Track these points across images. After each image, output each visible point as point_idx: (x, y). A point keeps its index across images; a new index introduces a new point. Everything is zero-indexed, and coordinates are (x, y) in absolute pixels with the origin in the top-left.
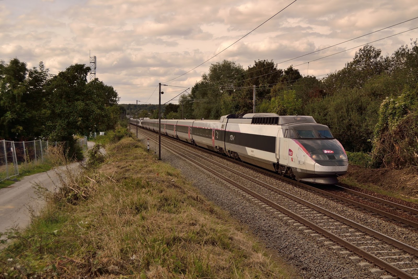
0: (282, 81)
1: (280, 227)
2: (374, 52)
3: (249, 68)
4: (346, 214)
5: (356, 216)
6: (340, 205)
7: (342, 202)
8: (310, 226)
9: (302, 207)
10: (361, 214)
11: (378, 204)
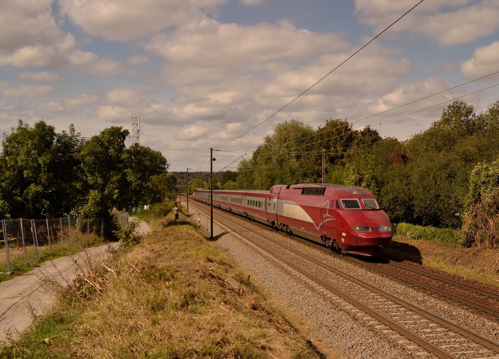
0: (358, 144)
1: (347, 322)
2: (465, 109)
3: (319, 128)
4: (427, 305)
5: (439, 307)
6: (421, 294)
7: (424, 290)
8: (382, 320)
9: (376, 297)
10: (445, 305)
11: (467, 292)
